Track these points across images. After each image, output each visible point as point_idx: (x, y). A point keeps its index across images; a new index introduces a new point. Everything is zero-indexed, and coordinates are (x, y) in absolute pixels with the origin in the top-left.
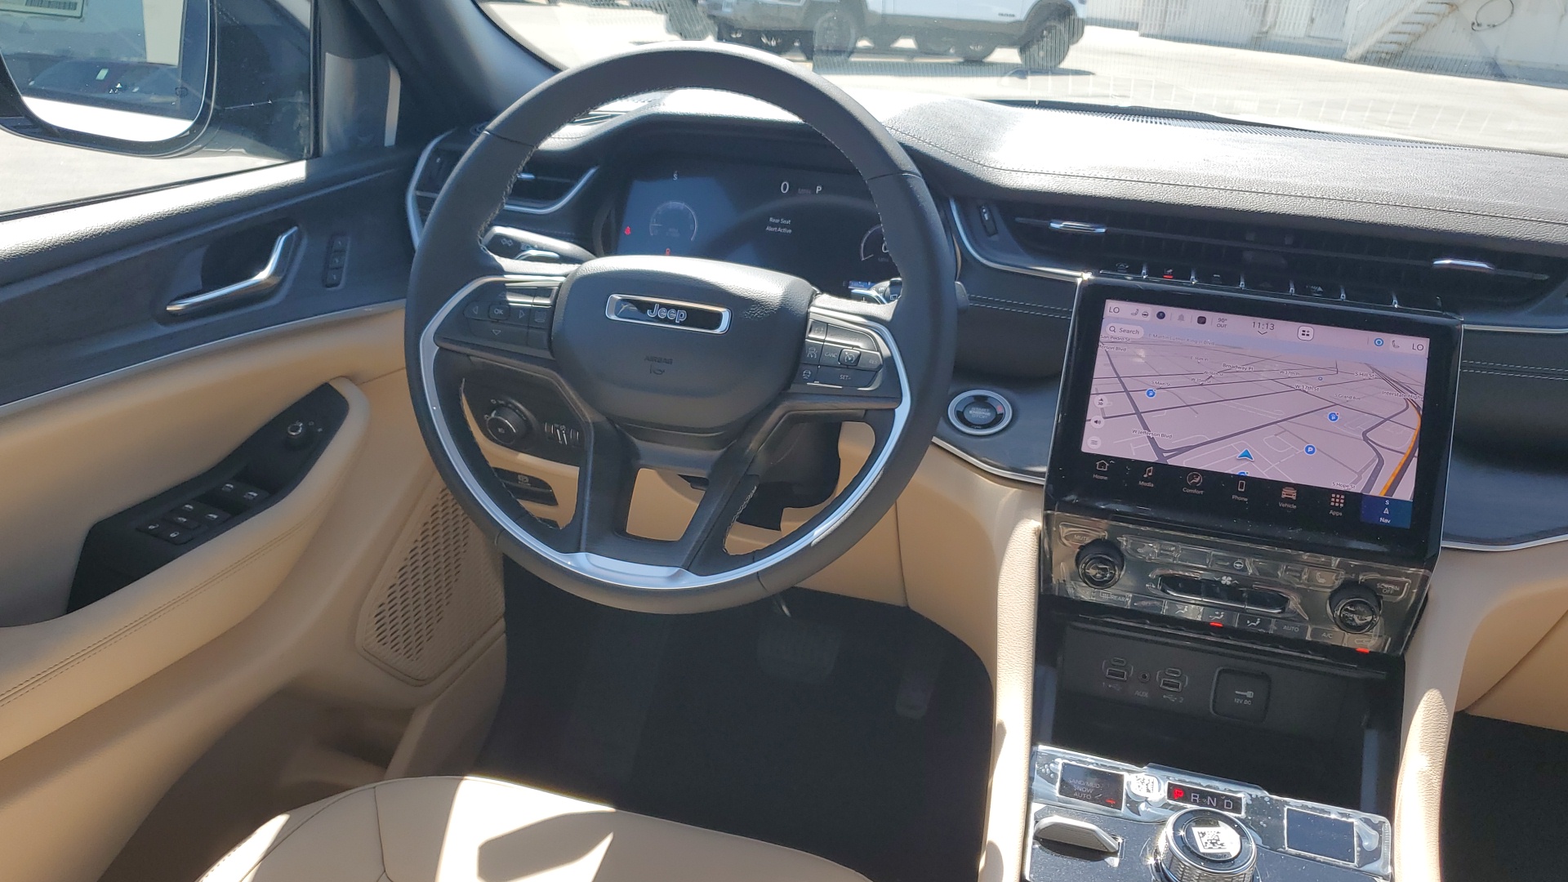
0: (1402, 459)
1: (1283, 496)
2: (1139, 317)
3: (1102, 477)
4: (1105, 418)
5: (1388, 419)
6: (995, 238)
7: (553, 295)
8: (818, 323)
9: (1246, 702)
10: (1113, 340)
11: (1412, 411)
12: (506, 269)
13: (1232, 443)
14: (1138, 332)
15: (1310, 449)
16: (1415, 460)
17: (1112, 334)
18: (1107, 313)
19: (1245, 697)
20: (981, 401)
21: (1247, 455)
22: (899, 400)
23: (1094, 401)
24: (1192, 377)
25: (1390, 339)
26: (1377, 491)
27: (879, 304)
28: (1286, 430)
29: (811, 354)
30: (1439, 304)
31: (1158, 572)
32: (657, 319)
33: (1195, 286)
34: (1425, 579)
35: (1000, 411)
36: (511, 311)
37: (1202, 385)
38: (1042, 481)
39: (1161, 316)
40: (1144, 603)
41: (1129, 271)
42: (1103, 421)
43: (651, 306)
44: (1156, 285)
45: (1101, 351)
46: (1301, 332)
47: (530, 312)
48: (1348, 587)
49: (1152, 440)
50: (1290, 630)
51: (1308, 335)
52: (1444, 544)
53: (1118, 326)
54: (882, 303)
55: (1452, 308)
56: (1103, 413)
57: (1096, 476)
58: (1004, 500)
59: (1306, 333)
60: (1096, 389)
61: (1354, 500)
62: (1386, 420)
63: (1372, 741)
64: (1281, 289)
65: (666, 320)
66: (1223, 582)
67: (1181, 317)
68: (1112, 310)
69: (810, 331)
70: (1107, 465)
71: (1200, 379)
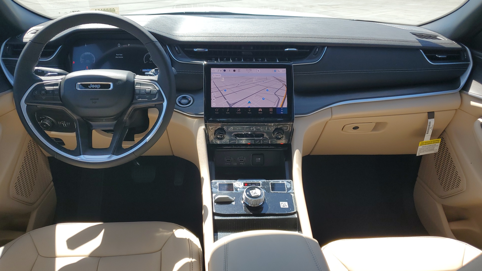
0: (284, 98)
1: (259, 111)
2: (220, 71)
3: (217, 113)
6: (180, 54)
7: (59, 84)
8: (138, 83)
9: (259, 161)
11: (284, 86)
12: (43, 80)
13: (246, 100)
14: (220, 75)
15: (263, 99)
16: (286, 98)
17: (214, 77)
20: (184, 98)
21: (249, 102)
22: (163, 101)
23: (212, 94)
24: (234, 85)
25: (277, 69)
26: (279, 106)
27: (153, 76)
28: (257, 95)
29: (137, 92)
30: (287, 60)
31: (234, 134)
32: (92, 88)
33: (232, 62)
34: (292, 125)
35: (190, 100)
36: (47, 92)
37: (237, 87)
38: (203, 116)
39: (225, 71)
40: (232, 142)
41: (215, 60)
42: (215, 99)
43: (90, 85)
44: (222, 63)
45: (212, 81)
46: (257, 71)
47: (53, 91)
48: (276, 129)
49: (227, 102)
50: (266, 142)
51: (259, 71)
52: (295, 116)
53: (215, 75)
55: (290, 60)
56: (215, 97)
58: (194, 122)
60: (212, 91)
61: (275, 109)
62: (279, 89)
63: (287, 163)
64: (251, 60)
65: (95, 88)
66: (249, 133)
67: (230, 71)
68: (213, 71)
69: (136, 86)
70: (218, 110)
71: (236, 85)
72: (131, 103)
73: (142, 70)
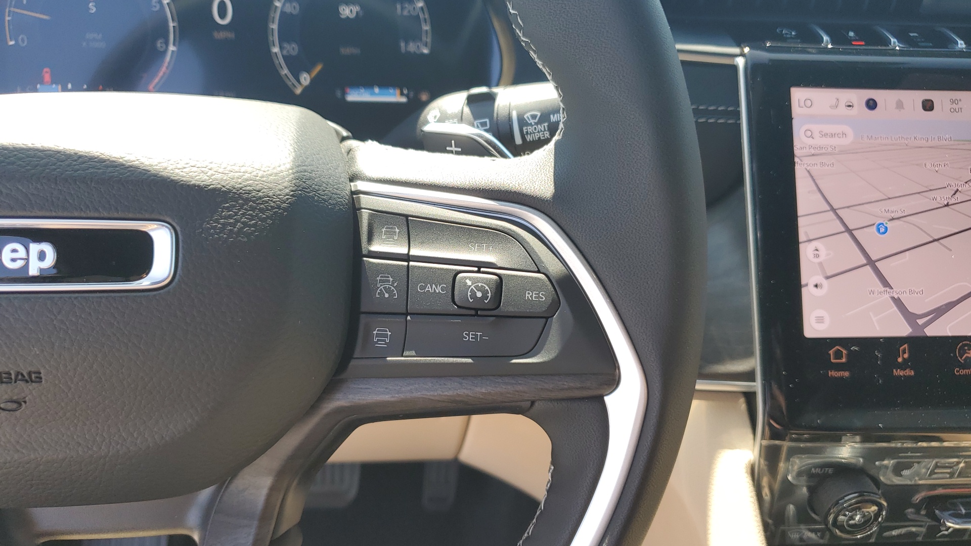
2: (842, 110)
3: (841, 374)
4: (828, 278)
10: (813, 151)
14: (844, 134)
17: (810, 141)
18: (796, 109)
23: (806, 253)
24: (932, 195)
27: (491, 155)
29: (385, 290)
33: (902, 53)
37: (947, 205)
39: (872, 105)
41: (804, 41)
42: (825, 283)
44: (854, 56)
45: (799, 170)
49: (898, 302)
53: (816, 128)
54: (503, 156)
56: (823, 271)
57: (832, 373)
60: (806, 233)
67: (900, 105)
68: (802, 104)
69: (370, 240)
70: (844, 352)
71: (943, 197)
72: (333, 384)
73: (344, 93)
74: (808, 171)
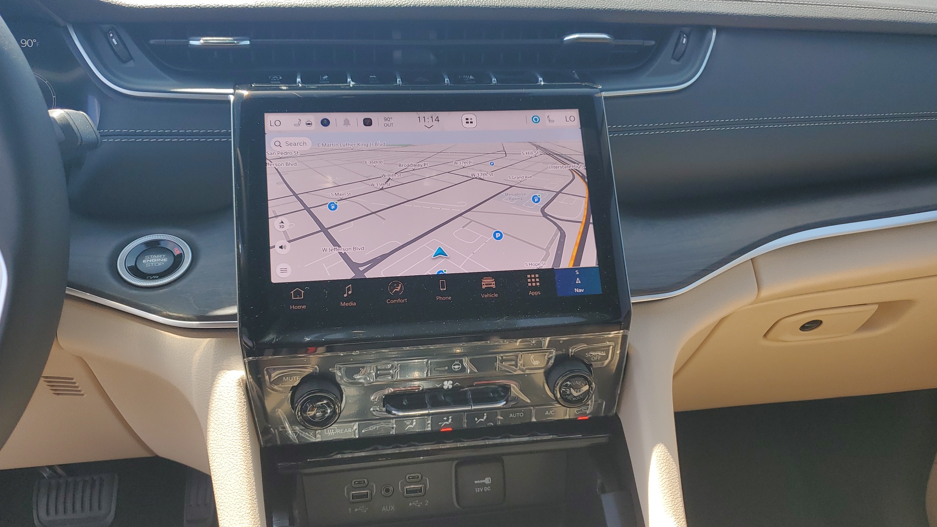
0: (579, 228)
1: (484, 287)
2: (303, 125)
3: (299, 307)
4: (289, 241)
5: (560, 192)
6: (131, 64)
9: (487, 489)
10: (280, 156)
11: (578, 179)
13: (424, 243)
14: (305, 143)
15: (498, 235)
16: (591, 227)
17: (278, 149)
18: (268, 128)
19: (484, 485)
20: (154, 247)
21: (441, 253)
23: (274, 225)
24: (370, 182)
25: (543, 114)
26: (566, 263)
28: (472, 221)
30: (576, 76)
31: (379, 393)
33: (354, 88)
34: (624, 338)
35: (177, 252)
37: (382, 189)
38: (235, 324)
39: (325, 123)
41: (283, 82)
42: (288, 245)
44: (313, 92)
45: (270, 169)
46: (464, 121)
48: (561, 361)
49: (344, 256)
50: (516, 417)
51: (471, 122)
52: (633, 300)
53: (283, 140)
55: (589, 78)
56: (286, 236)
57: (294, 307)
58: (197, 356)
59: (469, 121)
60: (274, 211)
61: (547, 275)
62: (558, 193)
63: (609, 503)
64: (437, 81)
66: (445, 387)
67: (347, 122)
68: (273, 124)
70: (303, 292)
71: (378, 184)
74: (277, 169)
